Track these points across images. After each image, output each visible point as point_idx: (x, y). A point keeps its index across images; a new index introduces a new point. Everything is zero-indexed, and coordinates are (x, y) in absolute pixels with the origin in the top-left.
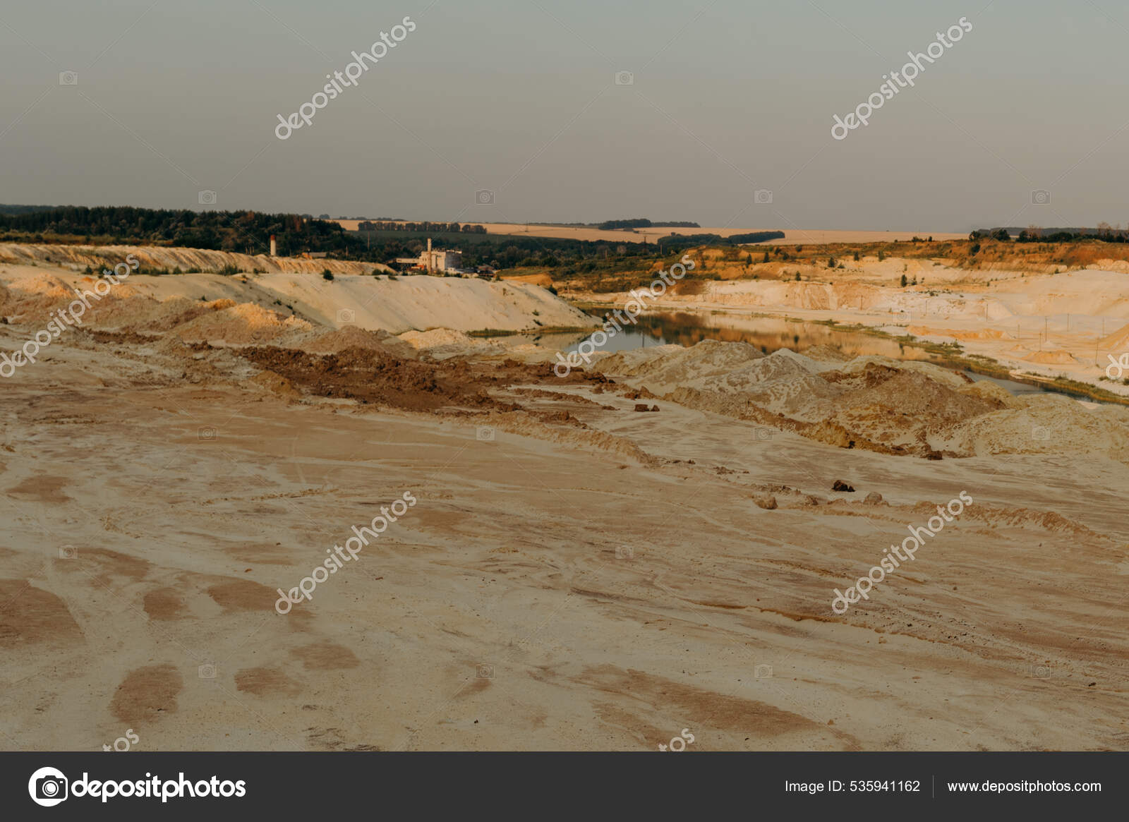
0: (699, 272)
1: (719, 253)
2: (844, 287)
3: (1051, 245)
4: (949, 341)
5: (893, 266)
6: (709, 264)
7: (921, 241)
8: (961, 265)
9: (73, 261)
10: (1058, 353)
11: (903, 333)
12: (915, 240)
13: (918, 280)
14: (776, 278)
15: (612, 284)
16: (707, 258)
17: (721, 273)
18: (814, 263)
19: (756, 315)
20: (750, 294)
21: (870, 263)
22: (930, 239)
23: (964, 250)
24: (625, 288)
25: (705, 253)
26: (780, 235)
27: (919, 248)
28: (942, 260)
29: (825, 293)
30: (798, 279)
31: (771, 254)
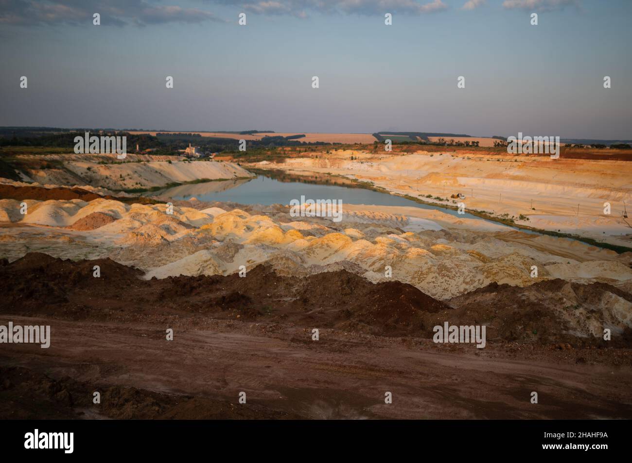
0: (283, 155)
1: (290, 149)
2: (332, 160)
3: (401, 146)
4: (370, 181)
5: (348, 153)
6: (286, 153)
7: (358, 144)
8: (371, 152)
9: (92, 159)
10: (405, 186)
11: (354, 178)
12: (356, 144)
13: (357, 158)
14: (309, 157)
15: (254, 159)
16: (286, 150)
17: (290, 156)
18: (322, 152)
19: (304, 171)
20: (301, 163)
21: (341, 153)
22: (361, 144)
23: (372, 147)
24: (259, 161)
25: (285, 149)
26: (304, 136)
27: (357, 146)
28: (365, 151)
29: (325, 162)
30: (317, 157)
31: (307, 149)
